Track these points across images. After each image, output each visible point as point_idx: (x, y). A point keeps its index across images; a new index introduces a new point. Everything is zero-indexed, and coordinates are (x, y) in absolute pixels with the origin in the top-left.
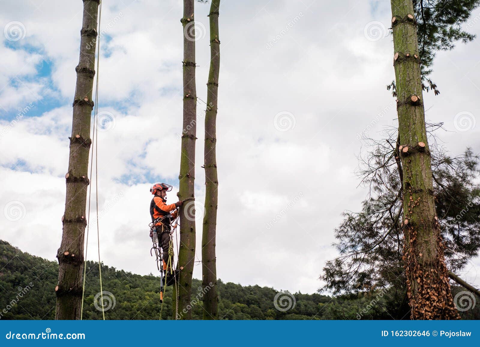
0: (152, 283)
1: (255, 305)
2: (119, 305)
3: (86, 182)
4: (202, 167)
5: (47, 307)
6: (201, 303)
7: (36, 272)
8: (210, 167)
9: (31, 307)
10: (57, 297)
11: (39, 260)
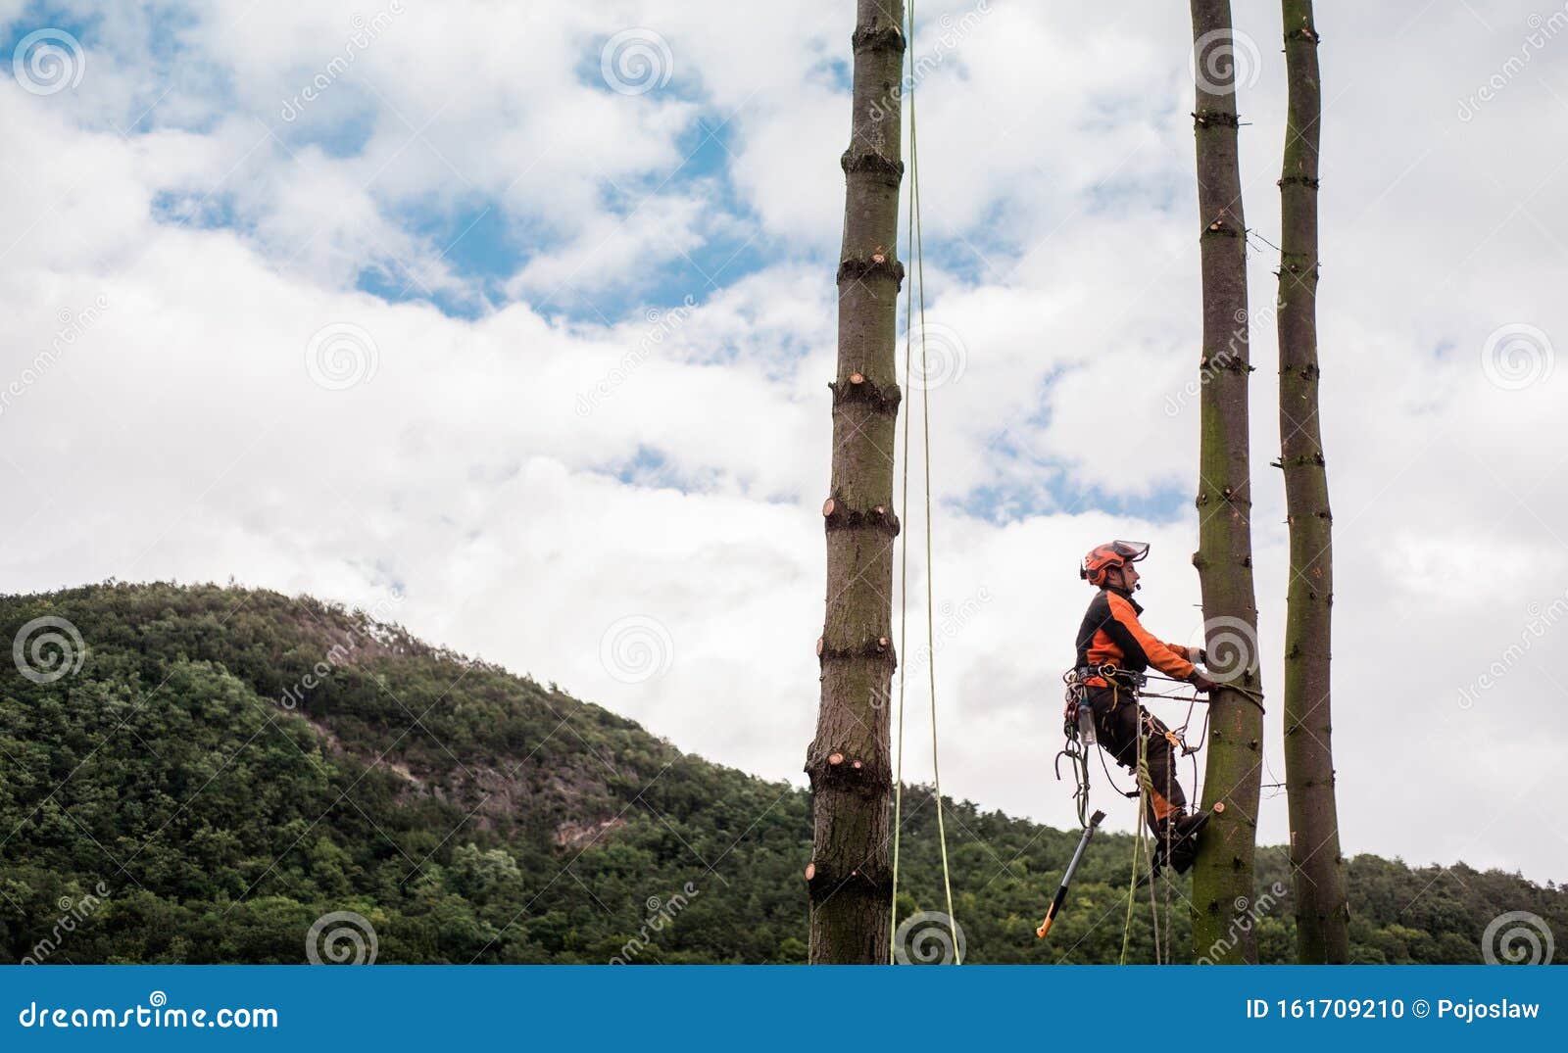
0: (1100, 856)
1: (1458, 935)
2: (992, 926)
3: (889, 526)
4: (1275, 465)
5: (765, 929)
6: (1269, 924)
7: (727, 815)
8: (1301, 463)
9: (717, 929)
10: (812, 898)
11: (735, 778)
